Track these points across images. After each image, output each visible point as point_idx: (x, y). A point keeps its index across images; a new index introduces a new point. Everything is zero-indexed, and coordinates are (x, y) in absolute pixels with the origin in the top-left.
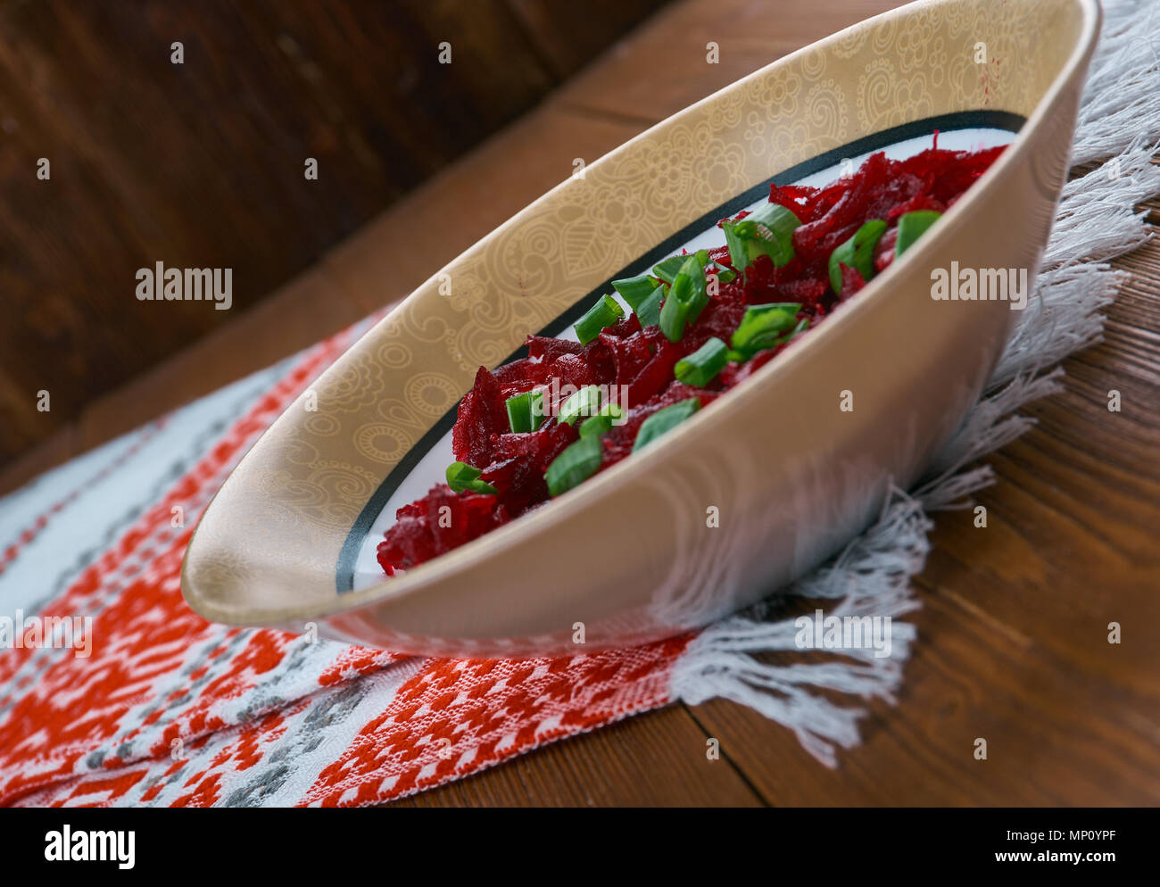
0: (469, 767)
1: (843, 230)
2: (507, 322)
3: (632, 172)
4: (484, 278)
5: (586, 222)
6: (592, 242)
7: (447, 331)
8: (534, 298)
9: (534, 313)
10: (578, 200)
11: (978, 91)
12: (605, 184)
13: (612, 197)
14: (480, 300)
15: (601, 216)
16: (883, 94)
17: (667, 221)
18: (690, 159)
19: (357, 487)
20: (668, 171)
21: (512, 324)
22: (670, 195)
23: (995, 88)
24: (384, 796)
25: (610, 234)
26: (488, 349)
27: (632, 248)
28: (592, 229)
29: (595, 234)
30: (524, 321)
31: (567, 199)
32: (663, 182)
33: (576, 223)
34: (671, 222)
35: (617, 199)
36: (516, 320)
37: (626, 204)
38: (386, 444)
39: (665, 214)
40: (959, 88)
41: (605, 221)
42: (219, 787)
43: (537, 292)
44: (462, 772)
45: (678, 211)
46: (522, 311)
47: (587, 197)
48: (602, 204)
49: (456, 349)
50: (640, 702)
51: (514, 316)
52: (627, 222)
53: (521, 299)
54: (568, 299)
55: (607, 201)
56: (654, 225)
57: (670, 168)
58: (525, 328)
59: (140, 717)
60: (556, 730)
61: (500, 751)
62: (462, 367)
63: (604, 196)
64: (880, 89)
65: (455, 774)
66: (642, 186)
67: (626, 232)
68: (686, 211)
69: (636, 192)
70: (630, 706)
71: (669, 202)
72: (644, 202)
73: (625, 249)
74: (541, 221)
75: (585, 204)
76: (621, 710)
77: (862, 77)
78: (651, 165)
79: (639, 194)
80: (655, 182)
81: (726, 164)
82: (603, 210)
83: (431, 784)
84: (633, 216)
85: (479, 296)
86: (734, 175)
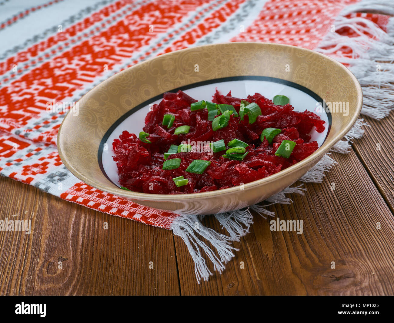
0: (113, 213)
1: (271, 123)
2: (176, 79)
3: (228, 52)
4: (175, 63)
5: (209, 60)
6: (209, 67)
7: (159, 74)
8: (186, 76)
9: (184, 80)
10: (210, 52)
11: (325, 94)
12: (220, 52)
13: (220, 57)
14: (171, 69)
15: (214, 61)
16: (302, 74)
17: (231, 72)
18: (245, 58)
19: (116, 114)
20: (238, 58)
21: (177, 81)
22: (235, 65)
23: (329, 98)
24: (89, 206)
25: (215, 67)
26: (167, 85)
27: (218, 74)
28: (210, 63)
29: (211, 65)
30: (181, 81)
31: (207, 50)
32: (235, 60)
33: (207, 59)
34: (232, 73)
35: (221, 58)
36: (179, 80)
37: (223, 61)
38: (128, 103)
39: (231, 69)
40: (321, 89)
41: (215, 63)
42: (47, 168)
43: (188, 74)
44: (111, 213)
45: (235, 71)
46: (182, 78)
47: (213, 53)
48: (216, 58)
49: (159, 81)
50: (162, 226)
51: (179, 78)
52: (220, 66)
53: (183, 74)
54: (195, 80)
55: (218, 57)
56: (228, 71)
57: (239, 57)
58: (180, 83)
59: (34, 124)
60: (138, 219)
61: (122, 215)
62: (158, 87)
63: (218, 55)
64: (302, 72)
65: (109, 213)
66: (229, 58)
67: (219, 69)
68: (237, 72)
69: (227, 59)
70: (159, 225)
71: (234, 67)
72: (228, 63)
73: (217, 74)
74: (198, 53)
75: (212, 55)
76: (156, 225)
77: (300, 65)
78: (234, 53)
79: (227, 60)
80: (233, 59)
81: (254, 65)
82: (216, 59)
83: (102, 211)
84: (223, 65)
85: (172, 68)
86: (254, 70)
